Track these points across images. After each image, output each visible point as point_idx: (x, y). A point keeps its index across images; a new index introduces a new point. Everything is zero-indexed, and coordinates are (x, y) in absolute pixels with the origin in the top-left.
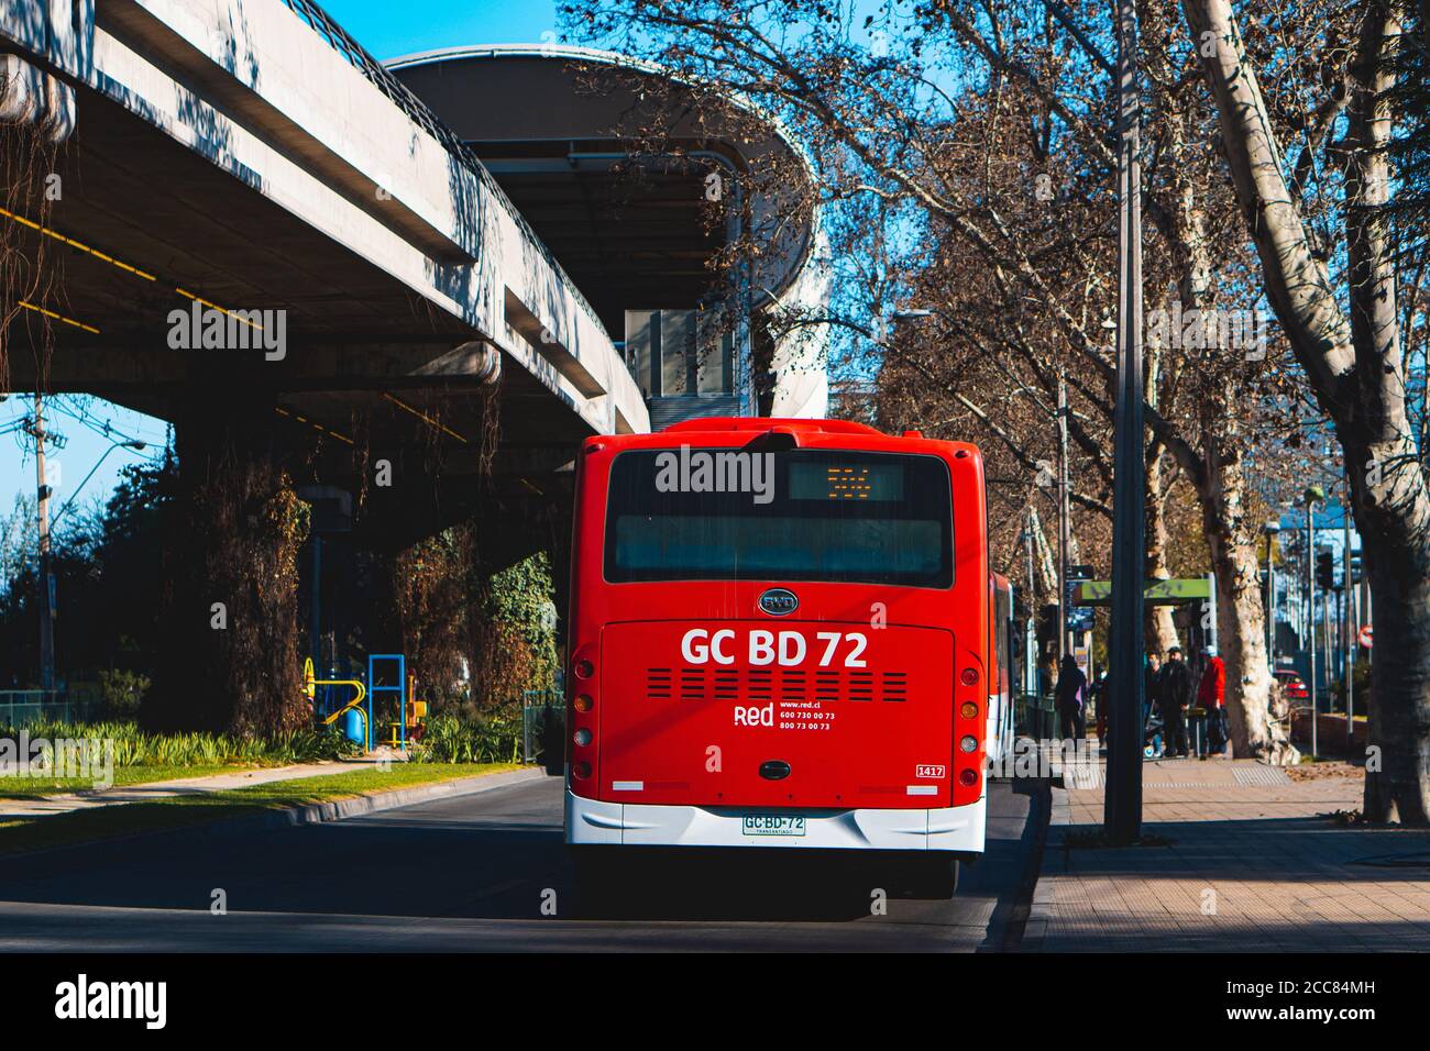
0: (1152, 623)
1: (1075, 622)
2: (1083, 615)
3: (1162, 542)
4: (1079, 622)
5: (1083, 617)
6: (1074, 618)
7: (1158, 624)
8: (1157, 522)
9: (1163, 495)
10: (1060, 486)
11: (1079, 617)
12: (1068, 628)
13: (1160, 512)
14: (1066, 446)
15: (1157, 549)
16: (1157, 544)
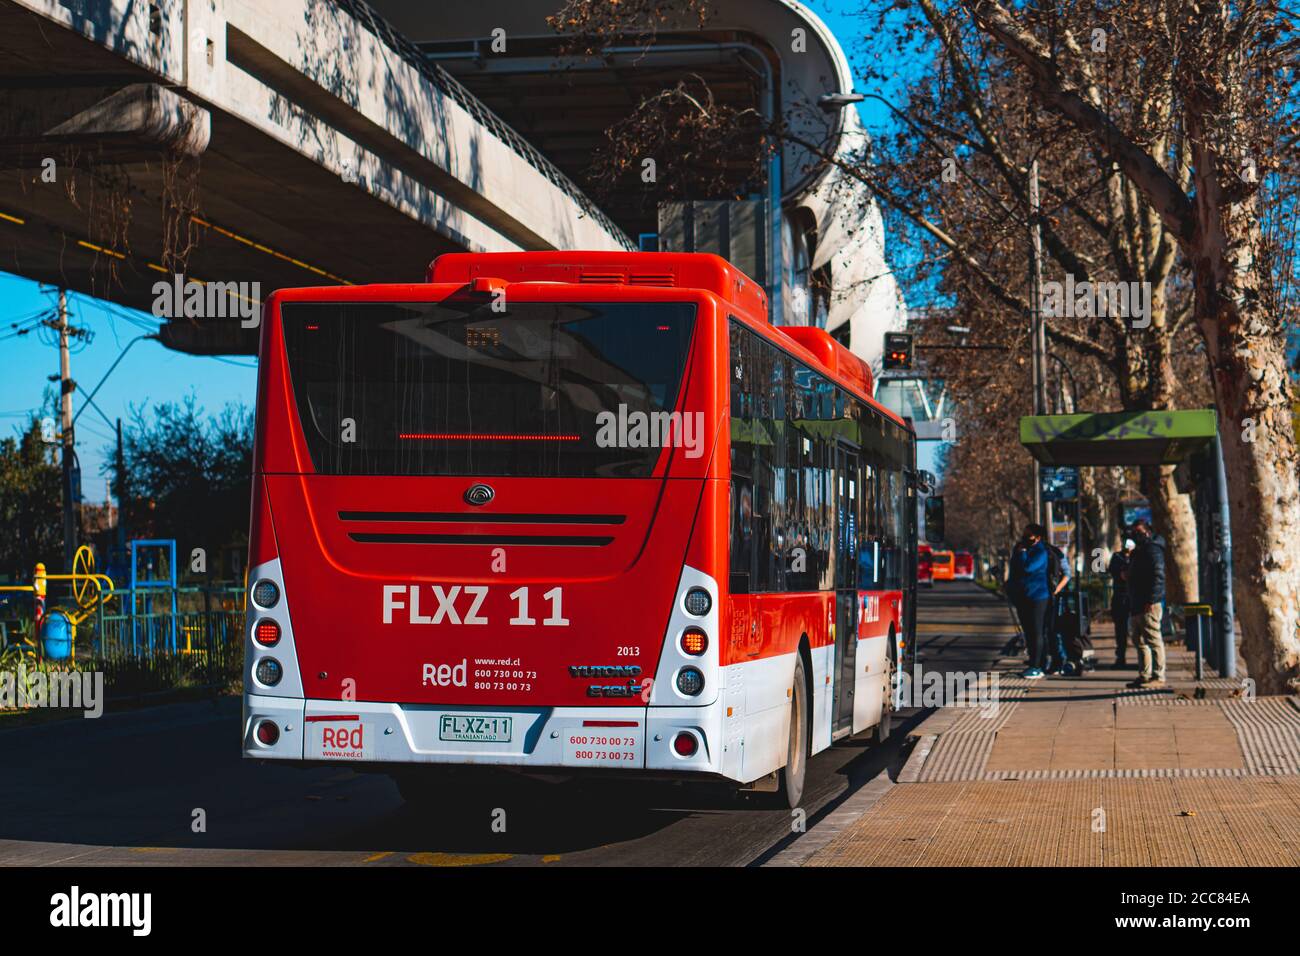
0: (1160, 493)
1: (1052, 489)
2: (1062, 480)
3: (1169, 389)
4: (1057, 489)
5: (1063, 483)
6: (1051, 484)
7: (1167, 494)
8: (1164, 362)
9: (1170, 329)
10: (1034, 316)
11: (1057, 483)
12: (1045, 497)
13: (1168, 350)
14: (1040, 264)
15: (1164, 398)
16: (1164, 392)
